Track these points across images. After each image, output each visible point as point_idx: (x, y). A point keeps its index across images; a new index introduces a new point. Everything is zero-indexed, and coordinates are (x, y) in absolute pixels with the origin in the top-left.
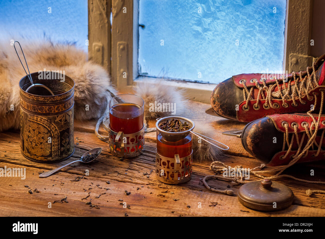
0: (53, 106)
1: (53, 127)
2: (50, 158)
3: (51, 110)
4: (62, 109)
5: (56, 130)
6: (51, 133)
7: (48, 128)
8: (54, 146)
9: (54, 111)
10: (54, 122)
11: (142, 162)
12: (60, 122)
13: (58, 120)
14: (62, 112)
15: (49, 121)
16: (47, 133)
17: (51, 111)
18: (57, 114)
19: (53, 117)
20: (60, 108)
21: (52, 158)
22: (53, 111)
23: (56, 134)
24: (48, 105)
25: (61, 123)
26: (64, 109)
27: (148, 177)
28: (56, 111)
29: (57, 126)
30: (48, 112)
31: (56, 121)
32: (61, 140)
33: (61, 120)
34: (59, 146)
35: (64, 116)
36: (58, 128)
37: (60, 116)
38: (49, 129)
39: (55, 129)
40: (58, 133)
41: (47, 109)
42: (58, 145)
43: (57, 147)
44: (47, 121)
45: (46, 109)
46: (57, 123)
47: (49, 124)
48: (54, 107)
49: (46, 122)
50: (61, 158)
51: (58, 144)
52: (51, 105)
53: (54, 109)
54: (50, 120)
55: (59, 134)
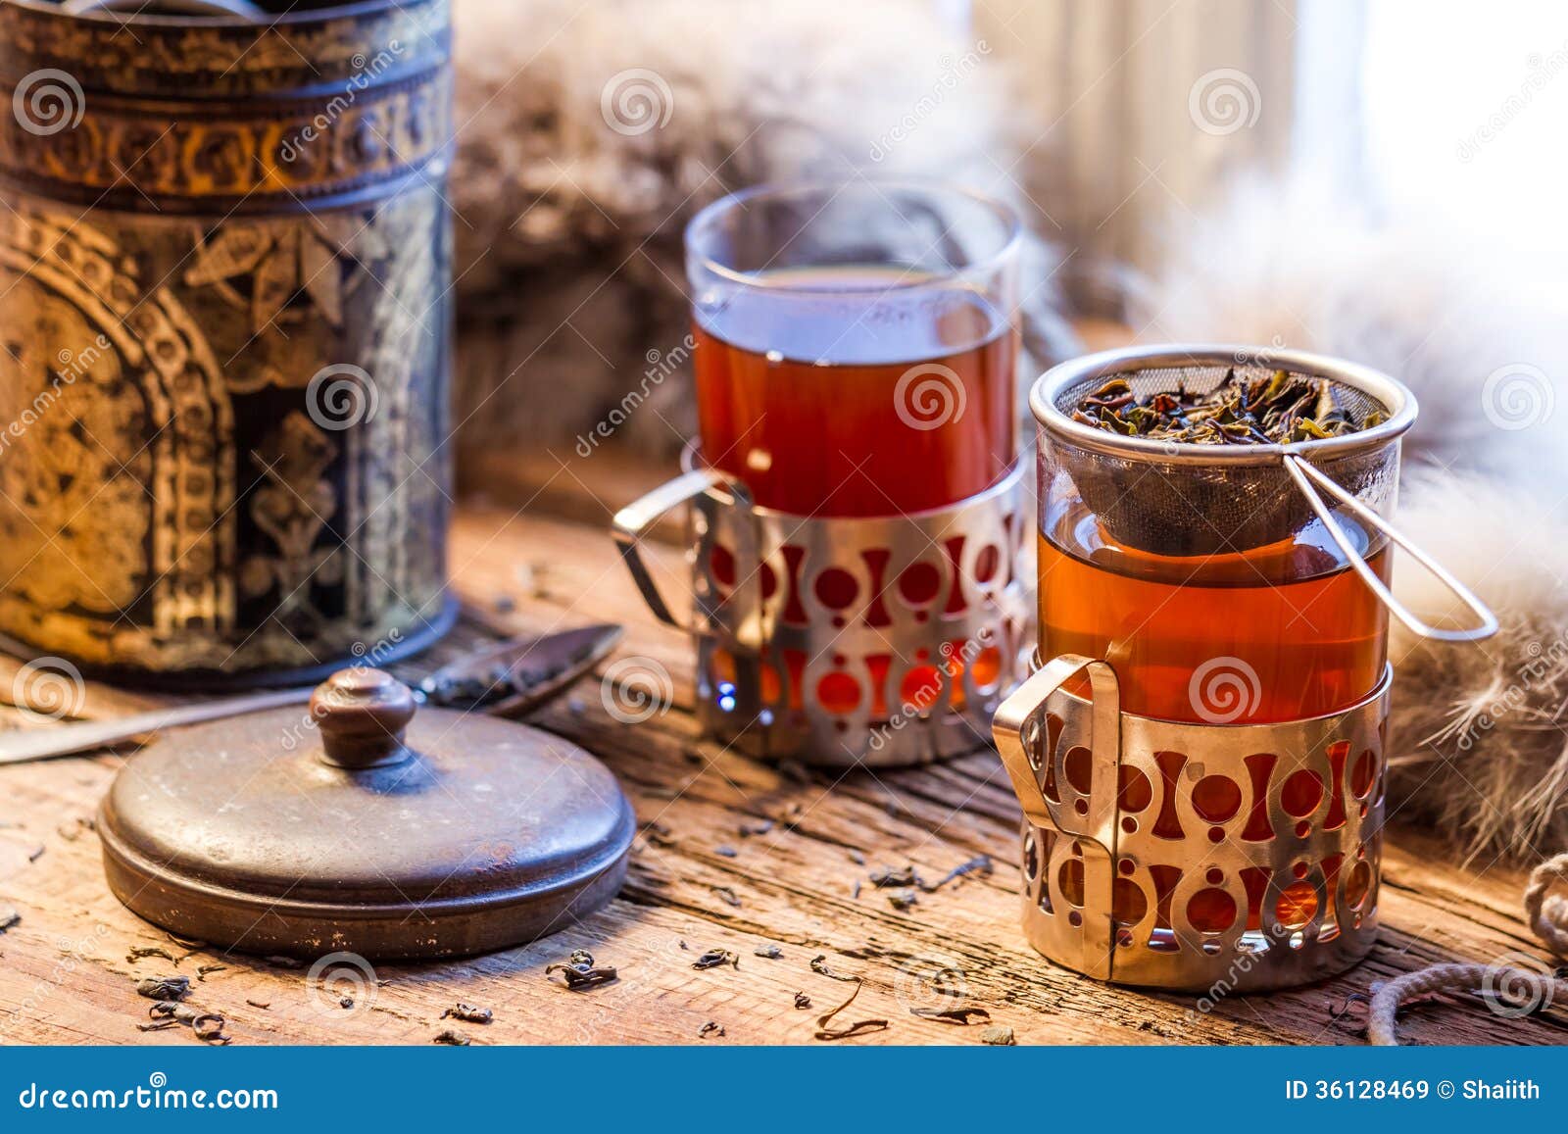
0: (164, 130)
1: (164, 331)
2: (134, 642)
3: (148, 163)
4: (257, 175)
5: (192, 368)
6: (143, 392)
7: (121, 337)
8: (171, 520)
9: (180, 179)
10: (180, 288)
11: (954, 797)
12: (230, 294)
13: (212, 267)
14: (265, 206)
15: (130, 266)
16: (114, 390)
17: (149, 172)
18: (206, 208)
19: (171, 236)
20: (233, 157)
21: (159, 643)
22: (168, 171)
23: (195, 411)
24: (129, 114)
25: (249, 313)
26: (275, 179)
27: (899, 905)
28: (201, 184)
29: (209, 331)
30: (121, 175)
31: (192, 278)
32: (249, 481)
33: (243, 283)
34: (227, 533)
35: (275, 247)
36: (220, 352)
37: (237, 234)
38: (133, 352)
39: (182, 353)
40: (215, 407)
41: (113, 148)
42: (216, 529)
43: (204, 538)
44: (116, 264)
45: (104, 149)
46: (201, 302)
47: (132, 301)
48: (181, 137)
49: (106, 271)
50: (247, 658)
51: (217, 514)
52: (148, 115)
53: (179, 157)
54: (142, 258)
55: (226, 417)
